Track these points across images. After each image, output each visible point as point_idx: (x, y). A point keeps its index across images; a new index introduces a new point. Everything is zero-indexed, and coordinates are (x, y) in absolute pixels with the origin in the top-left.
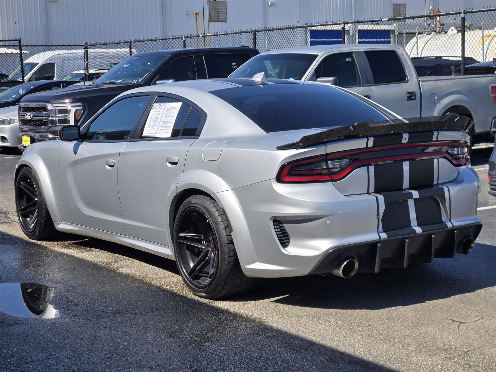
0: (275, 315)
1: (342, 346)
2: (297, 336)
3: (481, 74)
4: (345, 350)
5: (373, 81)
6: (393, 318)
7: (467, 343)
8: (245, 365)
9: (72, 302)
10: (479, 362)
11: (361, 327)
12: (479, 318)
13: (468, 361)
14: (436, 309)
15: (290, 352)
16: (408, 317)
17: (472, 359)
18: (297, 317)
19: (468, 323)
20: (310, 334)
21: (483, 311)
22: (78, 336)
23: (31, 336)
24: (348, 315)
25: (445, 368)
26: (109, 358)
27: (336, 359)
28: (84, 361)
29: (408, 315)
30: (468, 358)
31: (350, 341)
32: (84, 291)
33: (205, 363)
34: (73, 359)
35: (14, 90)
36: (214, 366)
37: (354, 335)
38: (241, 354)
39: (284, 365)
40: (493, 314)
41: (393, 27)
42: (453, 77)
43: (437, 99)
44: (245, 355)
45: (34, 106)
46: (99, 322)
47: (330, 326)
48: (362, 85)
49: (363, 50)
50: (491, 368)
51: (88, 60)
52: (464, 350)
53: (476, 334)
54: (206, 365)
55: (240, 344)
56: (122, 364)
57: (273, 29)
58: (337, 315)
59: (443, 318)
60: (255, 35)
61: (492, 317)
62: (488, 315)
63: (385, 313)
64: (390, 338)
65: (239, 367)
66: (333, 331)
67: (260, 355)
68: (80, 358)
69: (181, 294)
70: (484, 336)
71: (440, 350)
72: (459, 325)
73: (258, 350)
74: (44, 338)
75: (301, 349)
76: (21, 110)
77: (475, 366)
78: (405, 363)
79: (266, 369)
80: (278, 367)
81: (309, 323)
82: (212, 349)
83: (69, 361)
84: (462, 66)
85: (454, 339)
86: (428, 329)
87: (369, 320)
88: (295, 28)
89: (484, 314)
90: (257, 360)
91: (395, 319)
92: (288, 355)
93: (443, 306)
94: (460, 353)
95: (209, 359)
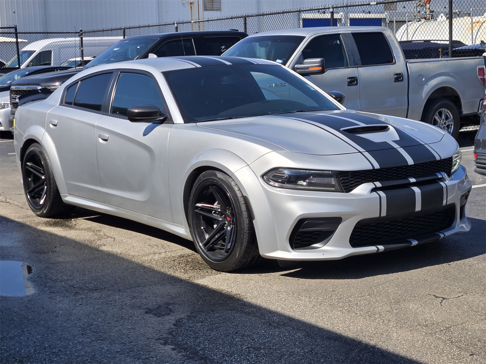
0: (254, 291)
1: (321, 321)
2: (276, 312)
3: (469, 56)
4: (324, 326)
5: (360, 63)
6: (374, 294)
7: (449, 319)
8: (220, 341)
9: (50, 279)
10: (461, 337)
11: (341, 303)
12: (462, 294)
13: (450, 336)
14: (418, 285)
15: (268, 328)
16: (389, 293)
17: (454, 335)
18: (277, 293)
19: (450, 298)
20: (289, 310)
21: (466, 286)
22: (53, 312)
23: (5, 312)
24: (329, 291)
25: (425, 344)
26: (82, 334)
27: (314, 335)
28: (56, 337)
29: (390, 291)
30: (449, 333)
31: (330, 317)
32: (64, 268)
33: (180, 339)
34: (45, 335)
35: (10, 75)
36: (188, 343)
37: (334, 311)
38: (217, 330)
39: (260, 341)
40: (477, 289)
41: (384, 15)
42: (440, 59)
43: (424, 80)
44: (221, 331)
45: (25, 89)
46: (76, 298)
47: (310, 302)
48: (349, 66)
49: (350, 32)
50: (473, 344)
51: (82, 47)
52: (446, 325)
53: (458, 309)
54: (180, 341)
55: (217, 320)
56: (95, 341)
57: (263, 14)
58: (317, 291)
59: (425, 294)
60: (245, 20)
61: (476, 292)
62: (471, 290)
63: (367, 289)
64: (370, 314)
65: (214, 343)
66: (313, 307)
67: (237, 331)
68: (53, 334)
69: (161, 271)
70: (467, 312)
71: (421, 326)
72: (442, 300)
73: (235, 326)
74: (18, 314)
75: (279, 325)
76: (12, 93)
77: (457, 341)
78: (384, 339)
79: (241, 345)
80: (254, 343)
81: (288, 299)
82: (188, 325)
83: (41, 337)
84: (450, 48)
85: (436, 315)
86: (410, 305)
87: (350, 296)
88: (284, 13)
89: (468, 290)
90: (233, 336)
91: (376, 295)
92: (265, 331)
93: (426, 282)
94: (442, 329)
95: (184, 335)
